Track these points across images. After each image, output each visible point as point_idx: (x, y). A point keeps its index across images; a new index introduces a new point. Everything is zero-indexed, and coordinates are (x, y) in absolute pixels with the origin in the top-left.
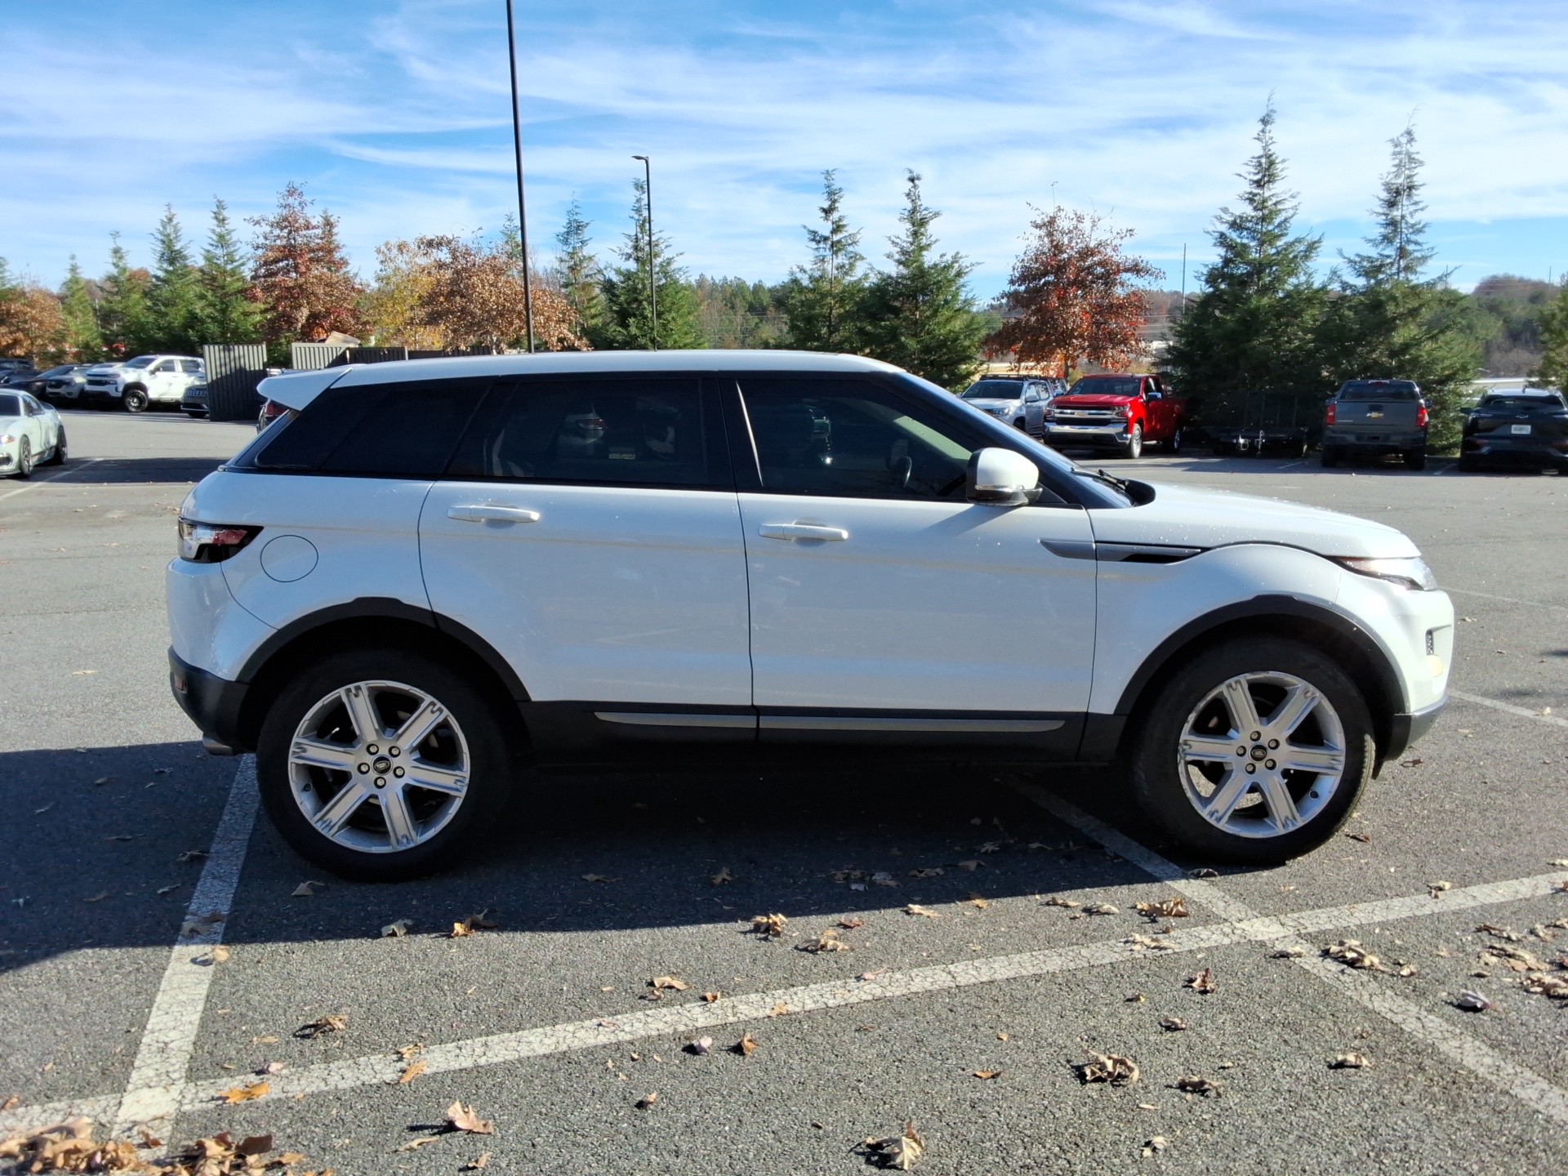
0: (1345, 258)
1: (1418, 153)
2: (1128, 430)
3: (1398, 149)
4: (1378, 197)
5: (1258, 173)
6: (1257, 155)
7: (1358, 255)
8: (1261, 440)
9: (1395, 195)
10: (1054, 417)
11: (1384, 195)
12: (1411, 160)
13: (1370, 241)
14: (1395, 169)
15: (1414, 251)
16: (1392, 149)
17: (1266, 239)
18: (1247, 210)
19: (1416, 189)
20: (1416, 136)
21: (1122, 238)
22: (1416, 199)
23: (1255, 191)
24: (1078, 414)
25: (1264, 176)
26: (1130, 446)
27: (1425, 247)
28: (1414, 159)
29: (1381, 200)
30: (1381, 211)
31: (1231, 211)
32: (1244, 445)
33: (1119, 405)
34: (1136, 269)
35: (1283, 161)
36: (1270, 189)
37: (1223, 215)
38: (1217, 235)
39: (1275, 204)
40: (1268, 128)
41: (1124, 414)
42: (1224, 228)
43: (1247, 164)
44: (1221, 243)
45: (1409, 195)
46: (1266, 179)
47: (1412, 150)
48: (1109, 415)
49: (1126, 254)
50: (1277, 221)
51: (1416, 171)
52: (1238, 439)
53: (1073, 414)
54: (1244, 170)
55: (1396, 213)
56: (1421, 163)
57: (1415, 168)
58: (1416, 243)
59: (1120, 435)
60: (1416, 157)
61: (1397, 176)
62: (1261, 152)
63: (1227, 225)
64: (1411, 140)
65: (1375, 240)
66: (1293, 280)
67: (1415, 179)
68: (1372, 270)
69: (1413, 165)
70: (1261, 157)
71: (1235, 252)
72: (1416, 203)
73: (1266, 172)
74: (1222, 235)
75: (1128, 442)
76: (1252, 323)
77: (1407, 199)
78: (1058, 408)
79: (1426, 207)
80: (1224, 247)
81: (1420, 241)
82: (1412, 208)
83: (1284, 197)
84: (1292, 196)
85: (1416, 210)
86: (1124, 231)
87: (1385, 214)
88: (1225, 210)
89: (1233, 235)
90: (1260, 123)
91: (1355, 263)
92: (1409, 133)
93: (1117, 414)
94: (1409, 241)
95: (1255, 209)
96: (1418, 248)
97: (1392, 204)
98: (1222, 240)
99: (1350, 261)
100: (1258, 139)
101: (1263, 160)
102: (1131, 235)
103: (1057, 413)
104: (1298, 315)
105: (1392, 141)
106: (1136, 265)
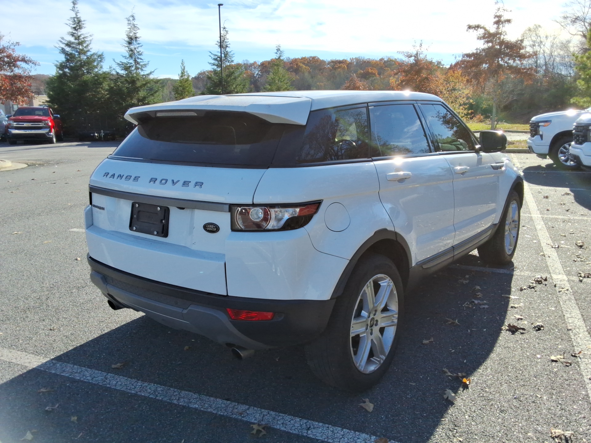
0: (116, 62)
1: (137, 25)
2: (50, 131)
3: (129, 22)
4: (124, 40)
5: (74, 24)
6: (72, 17)
7: (121, 62)
8: (102, 134)
9: (131, 40)
10: (13, 126)
11: (127, 39)
12: (134, 26)
13: (124, 57)
14: (129, 30)
15: (141, 62)
16: (127, 22)
17: (81, 52)
18: (72, 39)
19: (138, 38)
20: (136, 18)
21: (14, 46)
22: (139, 42)
23: (74, 32)
24: (26, 125)
25: (77, 26)
26: (52, 138)
27: (144, 61)
28: (136, 27)
29: (126, 41)
30: (126, 45)
31: (65, 39)
32: (97, 136)
33: (45, 120)
34: (24, 60)
35: (84, 21)
36: (80, 32)
37: (62, 40)
38: (60, 49)
39: (83, 38)
40: (76, 6)
41: (47, 124)
42: (63, 46)
43: (69, 20)
44: (63, 52)
45: (136, 40)
46: (78, 27)
47: (135, 23)
48: (41, 125)
49: (18, 53)
50: (85, 45)
51: (137, 31)
52: (94, 133)
53: (23, 124)
54: (68, 22)
55: (132, 47)
56: (139, 29)
57: (137, 30)
58: (141, 59)
59: (48, 133)
60: (137, 26)
61: (130, 32)
62: (75, 16)
63: (64, 45)
64: (134, 19)
65: (126, 56)
66: (96, 70)
67: (137, 34)
68: (127, 68)
69: (136, 29)
70: (74, 18)
71: (70, 57)
72: (139, 44)
73: (78, 24)
74: (63, 49)
75: (51, 136)
76: (85, 86)
77: (135, 42)
78: (15, 122)
79: (142, 45)
80: (64, 54)
81: (142, 58)
82: (138, 45)
83: (86, 35)
84: (90, 36)
85: (139, 47)
86: (15, 43)
87: (128, 47)
88: (63, 38)
89: (68, 49)
90: (72, 3)
91: (120, 65)
92: (133, 16)
93: (44, 124)
94: (138, 58)
95: (76, 39)
96: (142, 61)
97: (130, 43)
98: (63, 51)
99: (118, 64)
100: (73, 10)
101: (76, 19)
102: (18, 45)
103: (15, 124)
104: (101, 84)
105: (127, 18)
106: (24, 59)
